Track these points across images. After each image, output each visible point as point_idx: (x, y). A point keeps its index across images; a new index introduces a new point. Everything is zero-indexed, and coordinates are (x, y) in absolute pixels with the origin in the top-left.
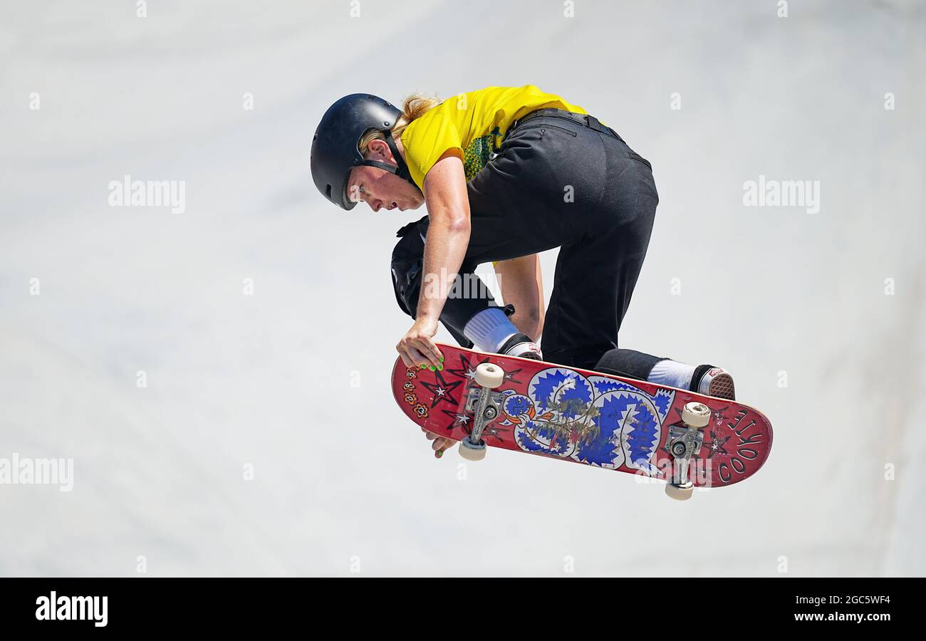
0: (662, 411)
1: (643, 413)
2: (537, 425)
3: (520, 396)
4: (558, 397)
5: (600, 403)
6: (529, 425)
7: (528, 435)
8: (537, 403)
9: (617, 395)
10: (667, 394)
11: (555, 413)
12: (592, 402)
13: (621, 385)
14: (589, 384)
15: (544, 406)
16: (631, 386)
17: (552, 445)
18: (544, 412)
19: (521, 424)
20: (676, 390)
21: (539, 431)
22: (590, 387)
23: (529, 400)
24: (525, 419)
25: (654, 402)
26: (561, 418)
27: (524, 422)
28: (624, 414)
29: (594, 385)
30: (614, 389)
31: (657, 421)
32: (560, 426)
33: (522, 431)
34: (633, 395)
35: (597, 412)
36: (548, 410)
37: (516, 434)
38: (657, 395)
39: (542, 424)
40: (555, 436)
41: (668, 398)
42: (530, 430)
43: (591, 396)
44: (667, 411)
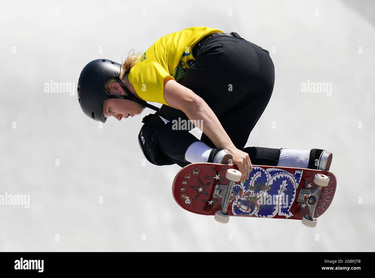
0: (298, 182)
1: (290, 185)
2: (242, 200)
3: (237, 185)
4: (253, 183)
5: (271, 183)
6: (239, 200)
7: (238, 206)
8: (244, 188)
9: (279, 176)
10: (299, 172)
11: (251, 191)
12: (268, 183)
13: (280, 171)
14: (267, 173)
15: (246, 189)
16: (284, 171)
17: (248, 210)
18: (247, 192)
19: (236, 200)
21: (243, 203)
22: (267, 174)
23: (241, 187)
24: (238, 197)
25: (294, 177)
26: (254, 193)
27: (237, 199)
28: (281, 186)
29: (269, 173)
30: (277, 174)
31: (295, 188)
32: (253, 198)
33: (236, 204)
34: (285, 175)
35: (270, 187)
36: (248, 190)
37: (233, 206)
38: (295, 174)
39: (245, 199)
40: (250, 204)
41: (300, 174)
42: (239, 203)
43: (268, 180)
44: (300, 181)
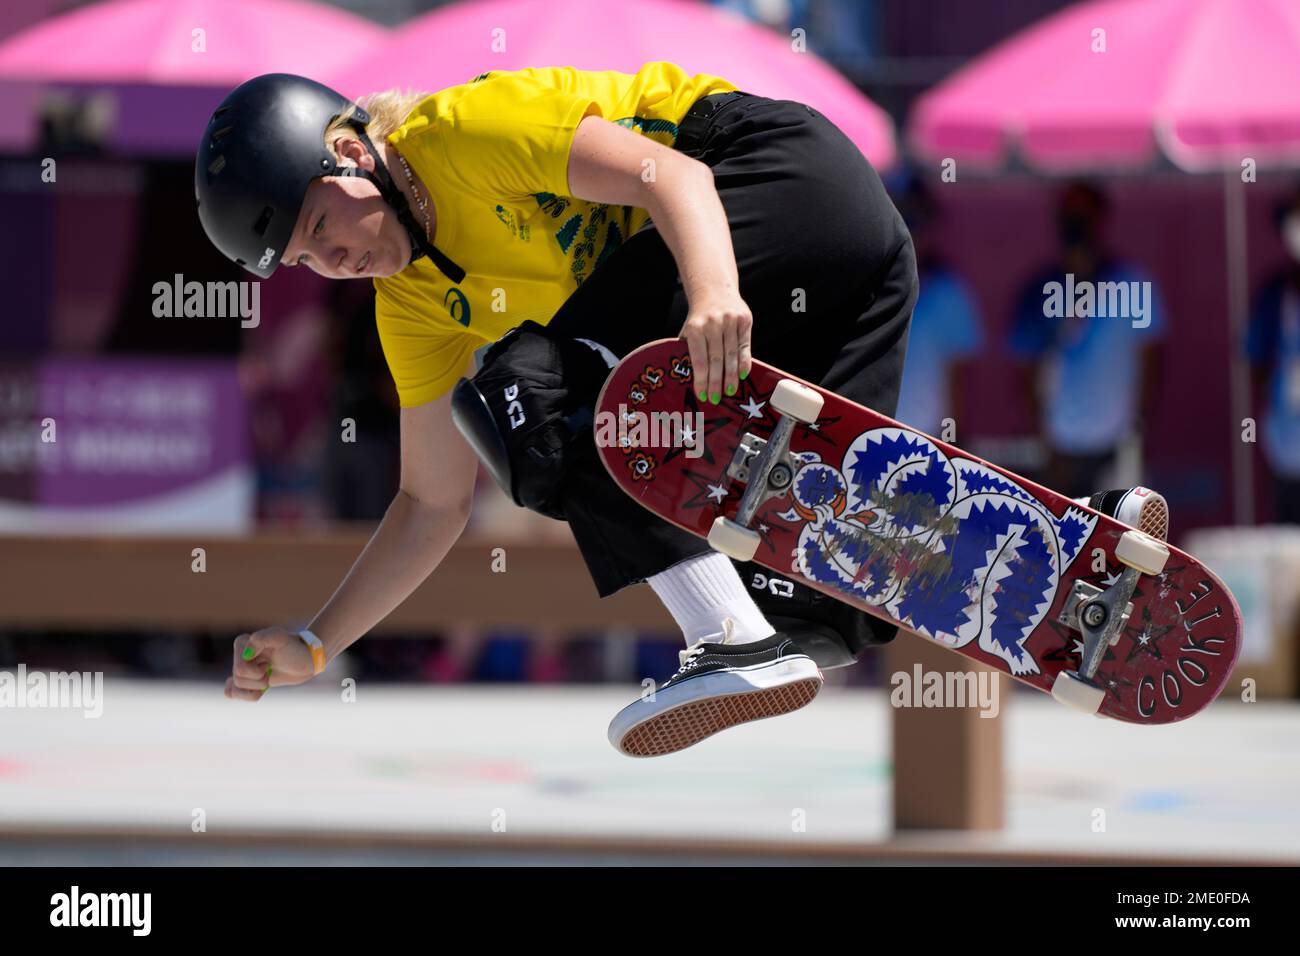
0: (1068, 549)
1: (1034, 546)
2: (842, 531)
3: (827, 468)
4: (893, 484)
5: (962, 512)
6: (829, 527)
7: (823, 549)
8: (853, 488)
9: (997, 501)
10: (1082, 520)
11: (881, 513)
12: (949, 506)
13: (1005, 486)
14: (952, 472)
15: (864, 495)
16: (1024, 492)
17: (859, 577)
18: (861, 508)
19: (816, 522)
20: (1100, 516)
21: (844, 543)
22: (953, 476)
23: (840, 479)
24: (825, 513)
25: (1058, 529)
26: (889, 525)
27: (821, 521)
28: (1001, 539)
29: (959, 475)
30: (993, 489)
31: (1055, 567)
32: (883, 540)
33: (814, 537)
34: (1024, 509)
35: (955, 526)
36: (869, 505)
37: (803, 541)
38: (1065, 518)
39: (852, 530)
40: (870, 560)
41: (1084, 527)
42: (829, 538)
43: (951, 495)
44: (1077, 550)
